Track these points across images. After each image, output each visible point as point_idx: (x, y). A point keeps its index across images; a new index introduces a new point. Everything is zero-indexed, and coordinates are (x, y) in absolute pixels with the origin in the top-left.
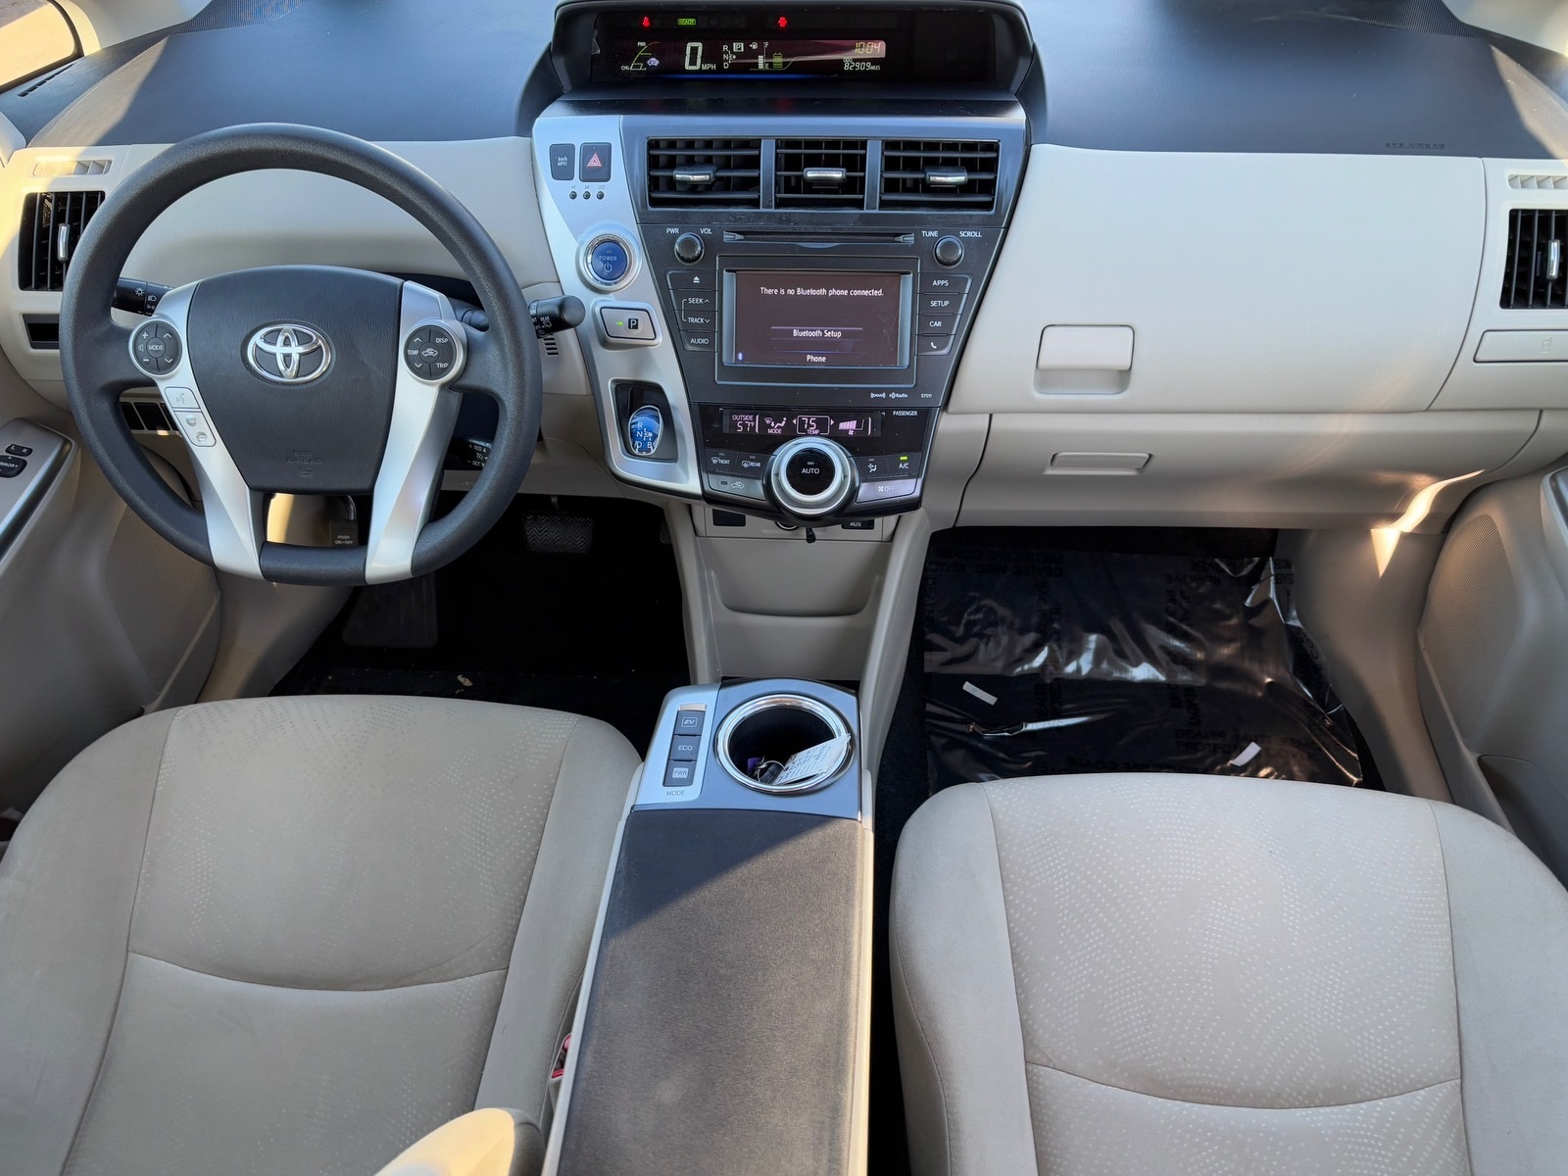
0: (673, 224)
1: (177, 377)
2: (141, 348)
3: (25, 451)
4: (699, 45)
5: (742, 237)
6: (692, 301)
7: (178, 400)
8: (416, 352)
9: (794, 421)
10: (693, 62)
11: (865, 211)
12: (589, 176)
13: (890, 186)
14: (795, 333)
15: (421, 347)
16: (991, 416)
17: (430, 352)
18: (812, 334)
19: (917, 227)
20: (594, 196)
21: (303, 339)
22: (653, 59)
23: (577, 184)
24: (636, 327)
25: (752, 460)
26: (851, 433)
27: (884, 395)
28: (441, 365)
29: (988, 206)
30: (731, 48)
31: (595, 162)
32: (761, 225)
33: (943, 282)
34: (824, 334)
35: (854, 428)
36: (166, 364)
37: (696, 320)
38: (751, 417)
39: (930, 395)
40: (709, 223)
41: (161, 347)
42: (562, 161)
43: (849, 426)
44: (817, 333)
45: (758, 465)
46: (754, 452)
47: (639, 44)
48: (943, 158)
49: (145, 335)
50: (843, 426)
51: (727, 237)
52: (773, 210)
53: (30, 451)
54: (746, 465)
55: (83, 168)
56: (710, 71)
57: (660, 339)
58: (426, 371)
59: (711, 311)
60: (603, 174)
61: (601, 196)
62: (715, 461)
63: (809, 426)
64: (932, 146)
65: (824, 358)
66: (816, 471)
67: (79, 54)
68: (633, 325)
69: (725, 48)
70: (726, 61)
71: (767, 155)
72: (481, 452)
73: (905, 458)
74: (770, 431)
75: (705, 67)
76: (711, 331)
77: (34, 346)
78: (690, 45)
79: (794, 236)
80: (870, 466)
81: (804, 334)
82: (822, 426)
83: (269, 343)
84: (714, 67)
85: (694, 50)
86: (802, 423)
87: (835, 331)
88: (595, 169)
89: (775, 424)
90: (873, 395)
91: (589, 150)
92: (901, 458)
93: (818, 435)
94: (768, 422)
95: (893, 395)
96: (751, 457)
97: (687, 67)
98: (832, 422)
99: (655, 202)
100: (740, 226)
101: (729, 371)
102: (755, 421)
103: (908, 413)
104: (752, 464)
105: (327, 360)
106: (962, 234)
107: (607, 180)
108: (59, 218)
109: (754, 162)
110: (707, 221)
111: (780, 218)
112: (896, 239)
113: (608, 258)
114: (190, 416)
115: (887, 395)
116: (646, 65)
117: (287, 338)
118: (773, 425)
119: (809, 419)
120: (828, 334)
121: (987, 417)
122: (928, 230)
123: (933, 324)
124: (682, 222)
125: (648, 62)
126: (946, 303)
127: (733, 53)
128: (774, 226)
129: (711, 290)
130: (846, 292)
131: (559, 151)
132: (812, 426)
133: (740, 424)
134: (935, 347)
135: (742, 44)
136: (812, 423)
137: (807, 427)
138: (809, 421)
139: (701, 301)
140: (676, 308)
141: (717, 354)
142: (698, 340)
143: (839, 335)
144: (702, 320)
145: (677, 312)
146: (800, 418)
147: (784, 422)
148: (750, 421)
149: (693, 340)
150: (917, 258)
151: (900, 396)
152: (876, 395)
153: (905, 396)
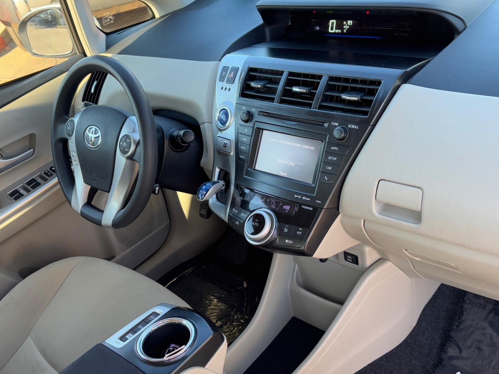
0: (245, 105)
1: (71, 140)
4: (335, 21)
6: (243, 139)
7: (72, 147)
8: (122, 144)
9: (268, 200)
10: (332, 29)
11: (312, 109)
12: (229, 81)
13: (326, 98)
15: (124, 142)
16: (364, 220)
17: (125, 144)
19: (330, 120)
20: (227, 89)
22: (317, 27)
23: (224, 84)
24: (226, 146)
25: (245, 213)
26: (285, 210)
27: (300, 197)
28: (127, 149)
29: (366, 113)
30: (347, 23)
31: (232, 75)
33: (335, 148)
34: (288, 163)
35: (289, 209)
36: (71, 135)
37: (243, 148)
38: (253, 194)
39: (320, 202)
41: (71, 129)
42: (224, 73)
43: (287, 208)
44: (286, 162)
47: (312, 20)
48: (351, 87)
50: (285, 207)
52: (278, 104)
54: (242, 215)
56: (338, 33)
57: (232, 153)
58: (123, 151)
59: (248, 145)
61: (229, 90)
62: (233, 210)
63: (273, 204)
64: (346, 80)
66: (257, 225)
67: (153, 18)
69: (345, 23)
70: (345, 29)
71: (284, 79)
73: (301, 229)
75: (337, 31)
76: (246, 153)
78: (331, 21)
80: (285, 229)
82: (278, 205)
83: (89, 132)
84: (340, 31)
85: (333, 23)
86: (270, 201)
87: (293, 163)
88: (231, 78)
89: (261, 200)
90: (295, 196)
91: (232, 70)
92: (300, 229)
95: (304, 198)
97: (330, 31)
98: (281, 204)
99: (243, 95)
101: (249, 172)
103: (308, 208)
104: (244, 215)
105: (100, 141)
106: (349, 126)
107: (233, 83)
115: (301, 197)
116: (315, 29)
117: (93, 131)
119: (273, 200)
120: (290, 164)
122: (334, 122)
123: (328, 168)
124: (247, 104)
126: (335, 159)
127: (348, 25)
128: (276, 111)
130: (301, 145)
132: (274, 204)
133: (249, 196)
134: (327, 179)
135: (351, 21)
136: (274, 203)
137: (272, 204)
138: (273, 202)
139: (246, 140)
140: (238, 141)
141: (246, 164)
142: (242, 156)
143: (294, 165)
144: (245, 148)
145: (238, 143)
146: (270, 199)
147: (264, 200)
148: (252, 196)
149: (240, 156)
150: (327, 135)
151: (307, 199)
152: (297, 196)
153: (309, 199)
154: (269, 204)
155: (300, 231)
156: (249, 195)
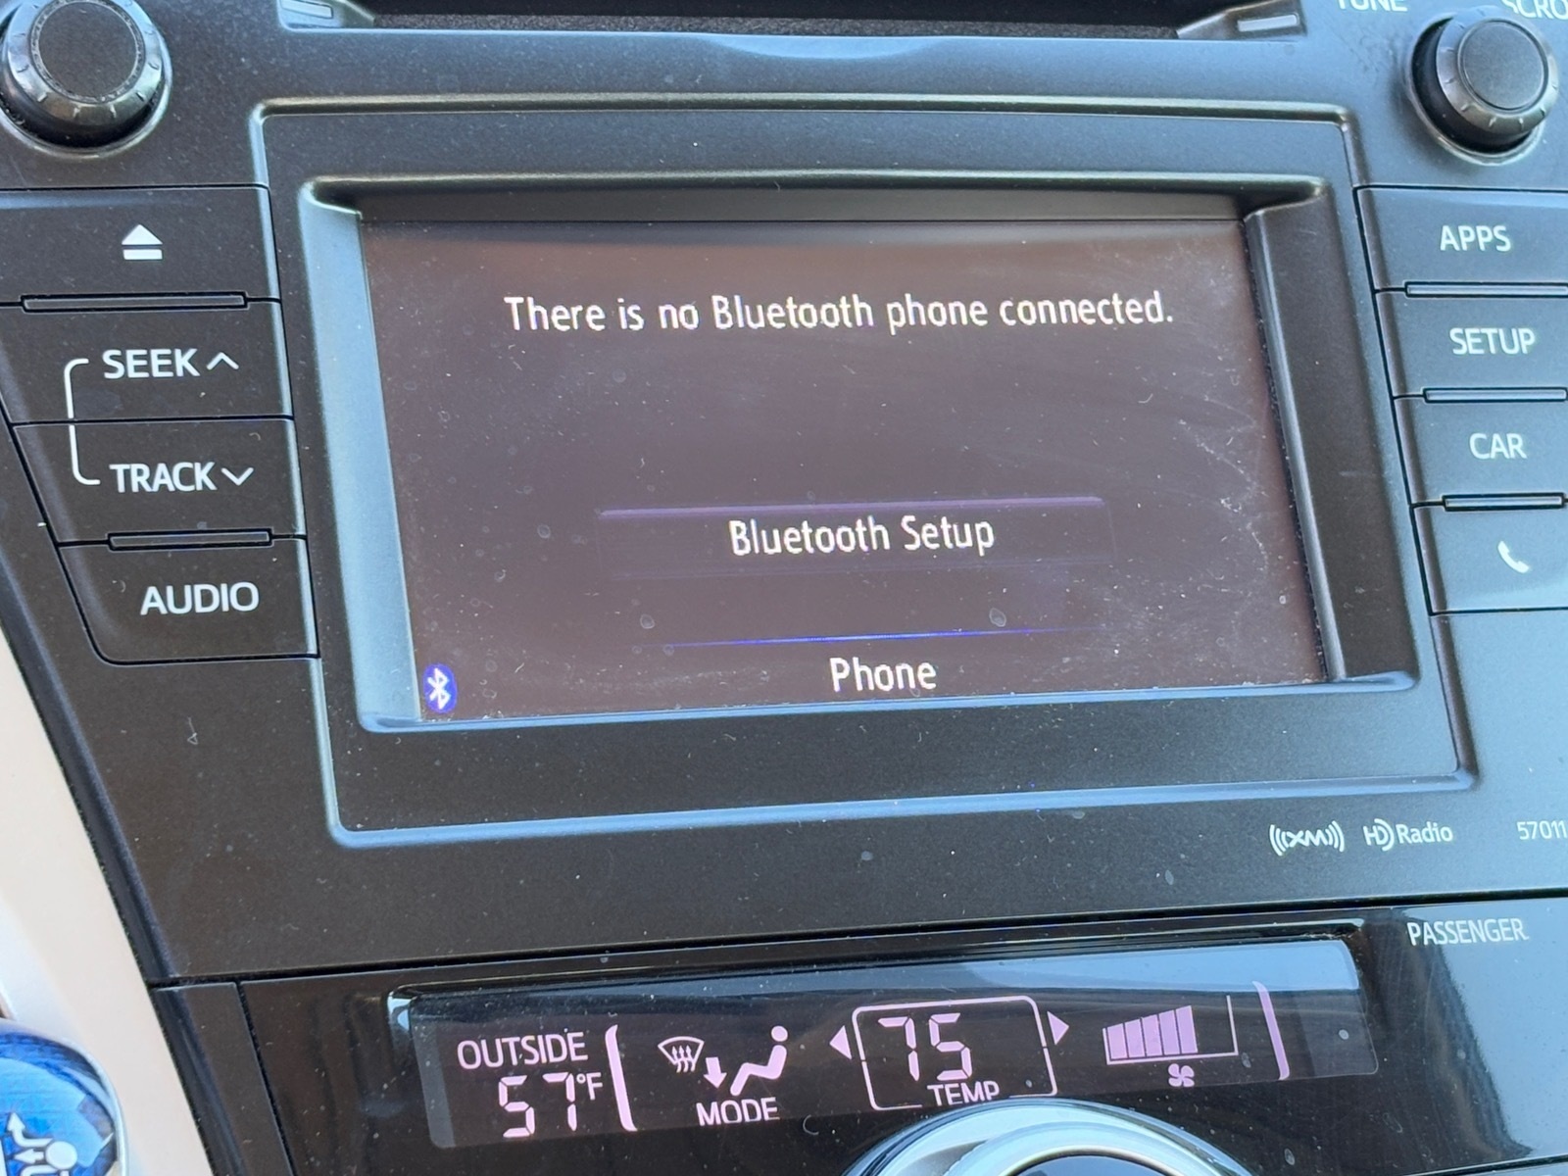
6: (125, 365)
9: (840, 1043)
14: (742, 537)
18: (834, 540)
33: (1481, 233)
34: (900, 538)
35: (1190, 1046)
37: (167, 478)
38: (572, 1045)
39: (1566, 825)
44: (862, 535)
59: (254, 421)
63: (935, 1063)
74: (710, 1116)
76: (269, 533)
81: (792, 540)
86: (886, 1048)
87: (960, 518)
89: (730, 1070)
93: (1003, 1101)
94: (682, 1060)
101: (394, 765)
102: (597, 1060)
118: (715, 1075)
119: (921, 1018)
120: (924, 538)
123: (1485, 446)
126: (1524, 339)
129: (237, 300)
130: (979, 308)
132: (954, 1062)
133: (514, 1094)
134: (1522, 567)
136: (946, 1047)
137: (930, 1072)
138: (921, 1036)
139: (183, 361)
140: (18, 412)
141: (316, 668)
142: (193, 594)
143: (982, 537)
144: (202, 475)
145: (31, 439)
146: (870, 1022)
147: (779, 1057)
148: (568, 1067)
149: (153, 600)
150: (1332, 117)
151: (1418, 837)
152: (1297, 839)
153: (1445, 834)
154: (891, 1076)
156: (507, 1069)
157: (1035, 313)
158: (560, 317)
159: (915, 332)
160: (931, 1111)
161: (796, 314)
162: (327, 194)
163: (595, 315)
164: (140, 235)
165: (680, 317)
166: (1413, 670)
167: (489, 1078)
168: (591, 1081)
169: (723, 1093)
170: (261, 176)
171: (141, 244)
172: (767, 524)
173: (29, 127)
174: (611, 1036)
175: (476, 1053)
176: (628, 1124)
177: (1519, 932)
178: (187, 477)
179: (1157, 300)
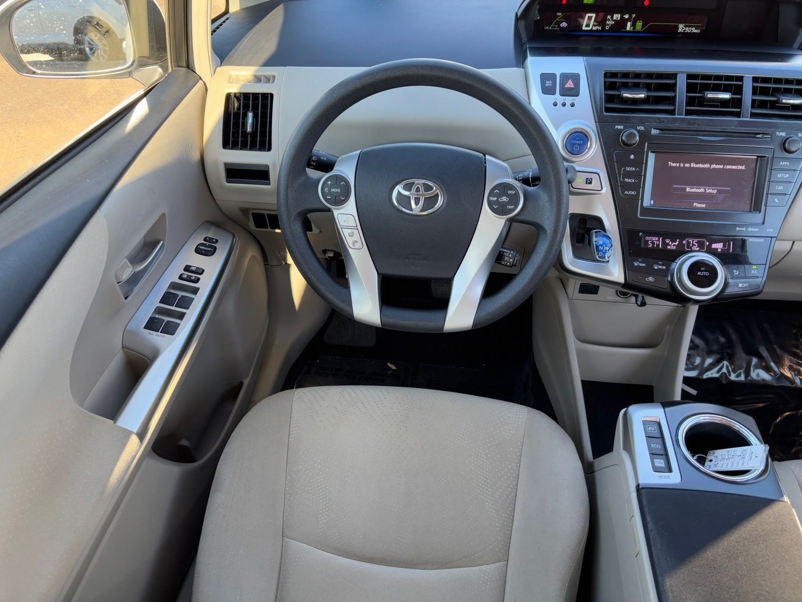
0: (619, 123)
1: (345, 209)
2: (326, 190)
3: (214, 240)
4: (593, 15)
5: (661, 132)
6: (628, 169)
7: (345, 221)
8: (495, 199)
9: (684, 242)
10: (588, 25)
11: (743, 119)
12: (565, 92)
13: (756, 104)
14: (688, 189)
15: (499, 196)
16: (793, 242)
17: (504, 199)
18: (698, 191)
19: (773, 130)
20: (568, 105)
21: (428, 188)
22: (564, 23)
23: (558, 97)
24: (590, 183)
25: (660, 265)
26: (719, 250)
27: (744, 229)
28: (510, 207)
30: (612, 17)
31: (570, 84)
32: (677, 125)
33: (787, 163)
34: (705, 191)
35: (721, 247)
36: (340, 201)
37: (630, 181)
38: (657, 239)
39: (772, 230)
40: (643, 123)
41: (339, 190)
42: (548, 83)
43: (719, 246)
44: (702, 190)
45: (664, 268)
46: (661, 260)
47: (558, 14)
49: (329, 183)
50: (714, 246)
51: (654, 132)
52: (683, 117)
53: (217, 241)
54: (656, 268)
55: (258, 79)
56: (597, 31)
57: (604, 191)
58: (499, 210)
59: (639, 176)
60: (574, 92)
61: (573, 105)
62: (636, 264)
65: (705, 205)
66: (707, 274)
67: (227, 12)
68: (589, 181)
69: (609, 17)
70: (608, 25)
71: (682, 83)
72: (508, 257)
73: (756, 267)
74: (669, 247)
75: (594, 28)
76: (638, 187)
77: (228, 182)
78: (588, 15)
79: (693, 132)
80: (735, 271)
81: (693, 190)
82: (701, 246)
83: (406, 190)
84: (600, 28)
85: (590, 18)
86: (689, 243)
87: (713, 189)
88: (570, 89)
89: (672, 243)
90: (737, 229)
91: (565, 77)
92: (754, 267)
93: (699, 251)
94: (667, 242)
95: (750, 229)
96: (659, 263)
97: (584, 28)
98: (708, 243)
99: (608, 110)
100: (663, 126)
101: (645, 211)
102: (659, 240)
103: (758, 240)
104: (660, 267)
105: (440, 202)
106: (800, 135)
107: (577, 95)
108: (246, 108)
109: (672, 87)
110: (642, 122)
111: (689, 122)
112: (757, 136)
113: (577, 142)
114: (350, 231)
115: (746, 229)
116: (559, 26)
117: (418, 187)
118: (670, 243)
120: (708, 191)
121: (792, 242)
122: (780, 132)
123: (778, 188)
124: (627, 122)
125: (561, 25)
126: (788, 175)
127: (613, 20)
128: (685, 126)
129: (640, 163)
130: (722, 166)
131: (544, 77)
132: (695, 245)
133: (650, 242)
134: (778, 202)
135: (620, 15)
137: (692, 246)
138: (693, 242)
139: (634, 169)
140: (617, 173)
141: (640, 200)
142: (630, 192)
143: (715, 191)
144: (633, 181)
145: (618, 175)
146: (688, 240)
147: (677, 243)
148: (656, 241)
149: (626, 192)
150: (772, 148)
151: (754, 230)
152: (740, 229)
153: (758, 230)
154: (688, 247)
155: (754, 269)
156: (650, 240)
157: (729, 167)
158: (674, 165)
159: (714, 169)
160: (692, 251)
161: (701, 166)
162: (652, 152)
163: (678, 165)
164: (632, 156)
165: (687, 165)
166: (760, 212)
167: (648, 241)
168: (658, 242)
169: (671, 245)
170: (646, 150)
171: (632, 157)
172: (691, 188)
173: (624, 144)
174: (661, 238)
175: (647, 238)
176: (660, 247)
177: (763, 241)
178: (632, 181)
179: (744, 166)
